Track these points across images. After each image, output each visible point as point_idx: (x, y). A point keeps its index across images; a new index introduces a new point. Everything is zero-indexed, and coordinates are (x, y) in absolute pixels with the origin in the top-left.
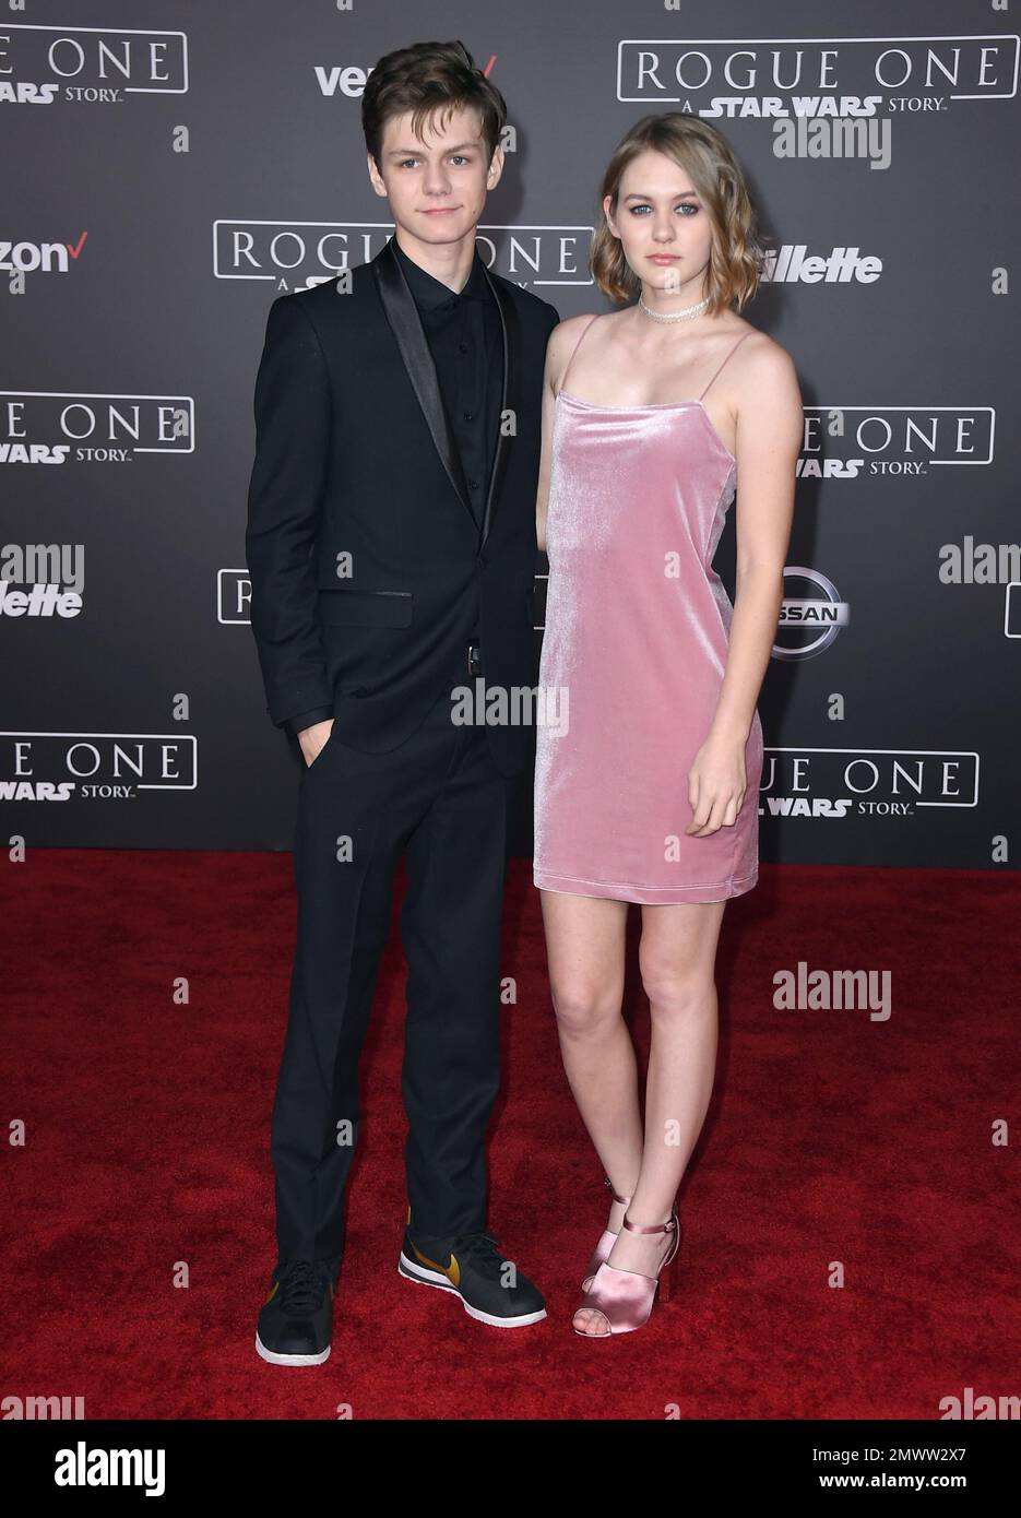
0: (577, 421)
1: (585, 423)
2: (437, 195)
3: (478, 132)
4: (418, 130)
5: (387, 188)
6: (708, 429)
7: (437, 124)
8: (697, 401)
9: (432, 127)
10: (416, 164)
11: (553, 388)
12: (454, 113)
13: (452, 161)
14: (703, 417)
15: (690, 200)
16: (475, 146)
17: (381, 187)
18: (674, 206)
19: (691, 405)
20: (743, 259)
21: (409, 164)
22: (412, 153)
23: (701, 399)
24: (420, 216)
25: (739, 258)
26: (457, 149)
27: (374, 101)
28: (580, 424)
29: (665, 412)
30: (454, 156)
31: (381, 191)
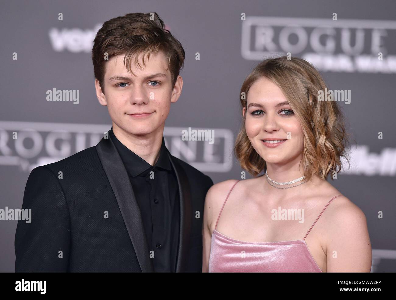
0: (225, 251)
1: (229, 253)
2: (139, 105)
3: (166, 67)
4: (128, 65)
5: (107, 100)
6: (308, 259)
7: (140, 61)
8: (301, 240)
9: (137, 62)
10: (127, 85)
11: (209, 229)
12: (151, 55)
13: (150, 84)
14: (305, 251)
15: (286, 107)
16: (164, 75)
17: (102, 99)
18: (278, 110)
19: (298, 242)
20: (325, 145)
21: (122, 84)
22: (124, 78)
23: (304, 240)
24: (127, 117)
25: (323, 144)
26: (153, 76)
27: (100, 47)
28: (226, 253)
29: (281, 246)
30: (152, 81)
31: (103, 102)
